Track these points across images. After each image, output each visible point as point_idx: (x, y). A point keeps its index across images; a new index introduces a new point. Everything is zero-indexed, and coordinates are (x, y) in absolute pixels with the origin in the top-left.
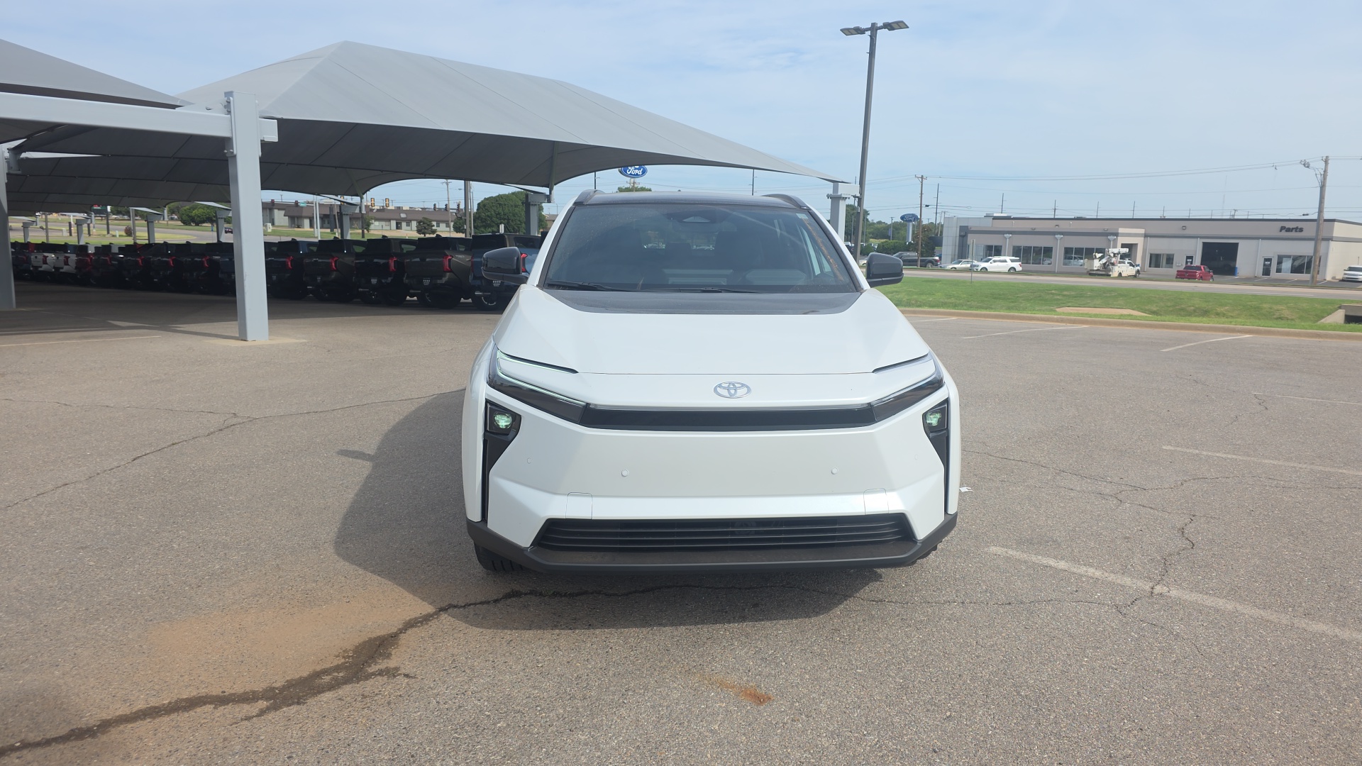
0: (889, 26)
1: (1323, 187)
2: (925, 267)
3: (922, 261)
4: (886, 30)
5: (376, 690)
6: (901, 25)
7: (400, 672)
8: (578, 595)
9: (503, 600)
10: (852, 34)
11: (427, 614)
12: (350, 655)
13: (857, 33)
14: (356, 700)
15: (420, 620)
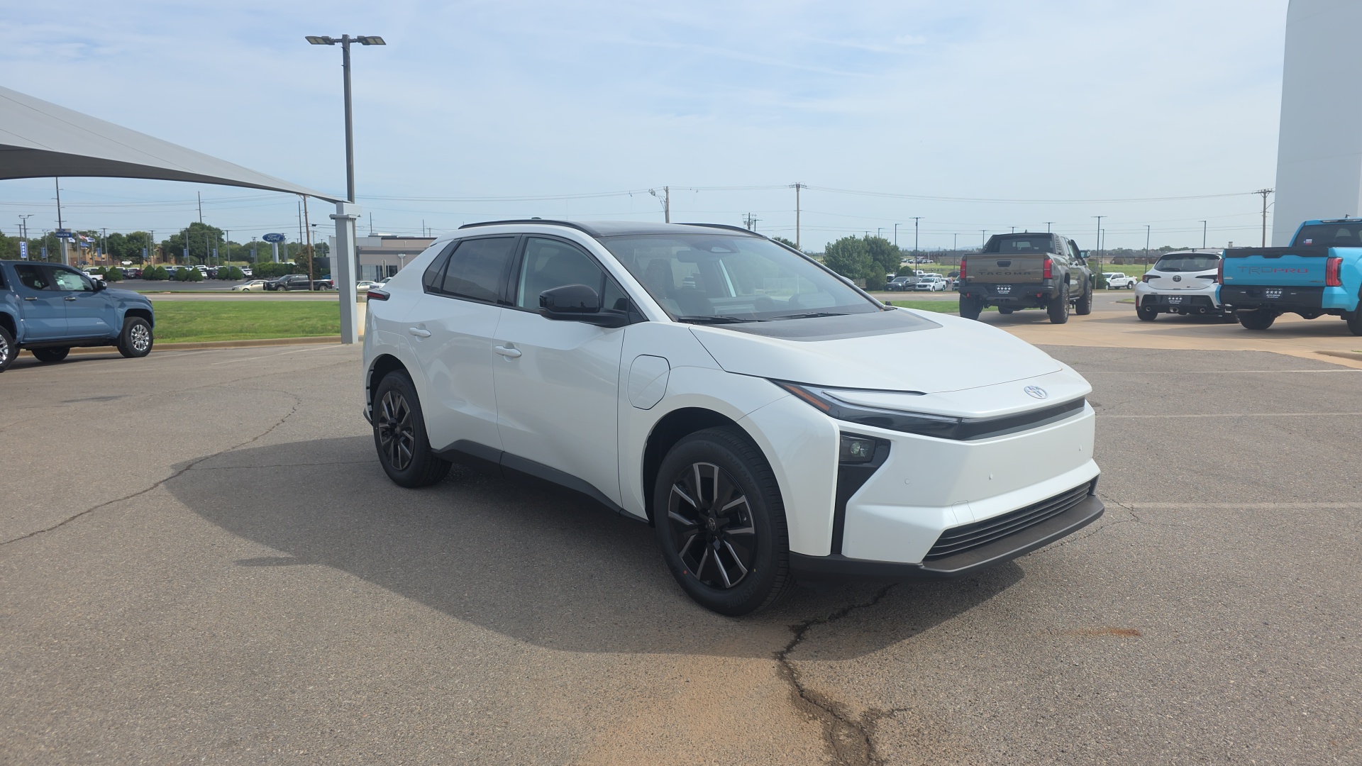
0: (364, 41)
1: (667, 212)
2: (319, 290)
3: (315, 283)
4: (361, 44)
5: (908, 729)
6: (377, 41)
7: (884, 710)
8: (844, 613)
9: (802, 635)
10: (319, 44)
11: (779, 666)
12: (811, 716)
13: (327, 44)
14: (915, 741)
15: (785, 672)
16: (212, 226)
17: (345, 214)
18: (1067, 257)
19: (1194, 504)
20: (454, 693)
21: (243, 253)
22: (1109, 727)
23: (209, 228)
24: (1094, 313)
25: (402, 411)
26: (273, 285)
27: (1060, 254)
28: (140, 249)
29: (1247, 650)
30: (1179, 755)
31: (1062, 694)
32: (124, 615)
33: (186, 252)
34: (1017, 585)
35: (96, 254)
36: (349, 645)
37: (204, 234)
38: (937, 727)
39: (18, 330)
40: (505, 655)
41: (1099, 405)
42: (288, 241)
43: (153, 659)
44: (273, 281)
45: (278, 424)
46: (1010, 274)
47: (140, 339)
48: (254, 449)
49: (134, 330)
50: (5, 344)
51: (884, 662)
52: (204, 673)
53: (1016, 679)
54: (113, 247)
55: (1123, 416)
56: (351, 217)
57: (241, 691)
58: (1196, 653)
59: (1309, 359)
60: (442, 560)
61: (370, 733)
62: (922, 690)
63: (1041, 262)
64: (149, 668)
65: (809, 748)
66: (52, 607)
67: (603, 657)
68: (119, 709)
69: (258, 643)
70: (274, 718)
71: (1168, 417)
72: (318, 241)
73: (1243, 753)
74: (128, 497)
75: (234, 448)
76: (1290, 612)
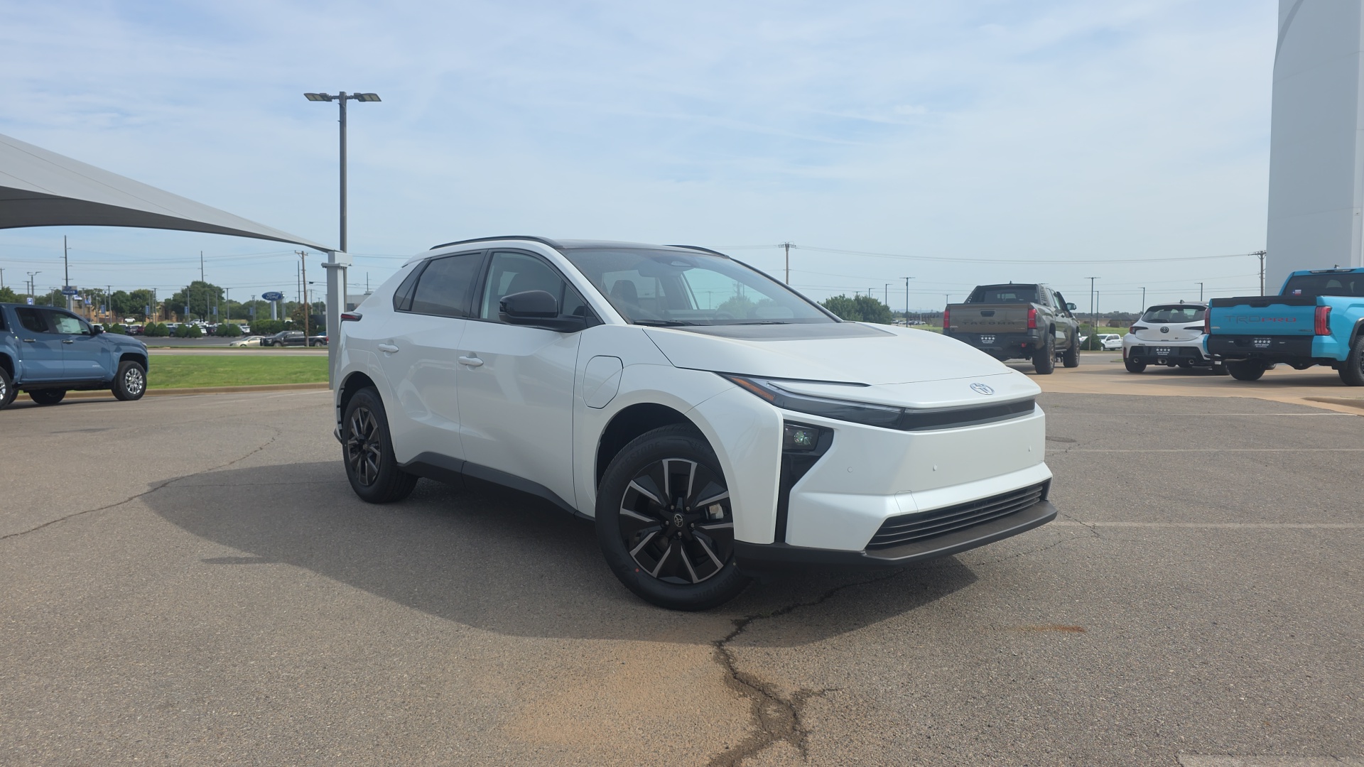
0: (360, 97)
2: (314, 345)
3: (310, 340)
4: (357, 100)
5: (837, 706)
6: (373, 97)
7: (815, 690)
8: (789, 610)
9: (743, 628)
10: (317, 100)
11: (716, 653)
12: (742, 694)
13: (324, 100)
14: (842, 716)
15: (722, 657)
16: (212, 284)
17: (336, 262)
18: (1053, 309)
19: (1157, 524)
20: (392, 668)
21: (242, 312)
22: (1040, 707)
23: (210, 286)
24: (1081, 367)
25: (370, 428)
26: (270, 341)
27: (1045, 304)
28: (143, 307)
29: (1192, 645)
30: (1107, 730)
31: (996, 679)
32: (82, 602)
33: (187, 309)
34: (967, 589)
35: (100, 312)
36: (295, 629)
37: (204, 292)
38: (865, 705)
39: (16, 371)
40: (446, 639)
41: (1074, 441)
42: (286, 300)
43: (105, 637)
44: (270, 338)
45: (255, 451)
46: (994, 323)
47: (133, 383)
48: (229, 471)
49: (128, 374)
50: (2, 384)
51: (822, 650)
52: (151, 649)
53: (952, 666)
54: (117, 305)
55: (1098, 450)
56: (342, 265)
57: (184, 664)
58: (1139, 647)
59: (1296, 405)
60: (397, 561)
61: (303, 700)
62: (855, 674)
63: (1025, 312)
64: (99, 644)
65: (735, 719)
66: (14, 595)
67: (545, 641)
68: (65, 676)
69: (207, 626)
70: (213, 686)
71: (1143, 451)
72: (315, 301)
73: (1173, 730)
74: (102, 509)
75: (210, 470)
76: (1242, 614)
